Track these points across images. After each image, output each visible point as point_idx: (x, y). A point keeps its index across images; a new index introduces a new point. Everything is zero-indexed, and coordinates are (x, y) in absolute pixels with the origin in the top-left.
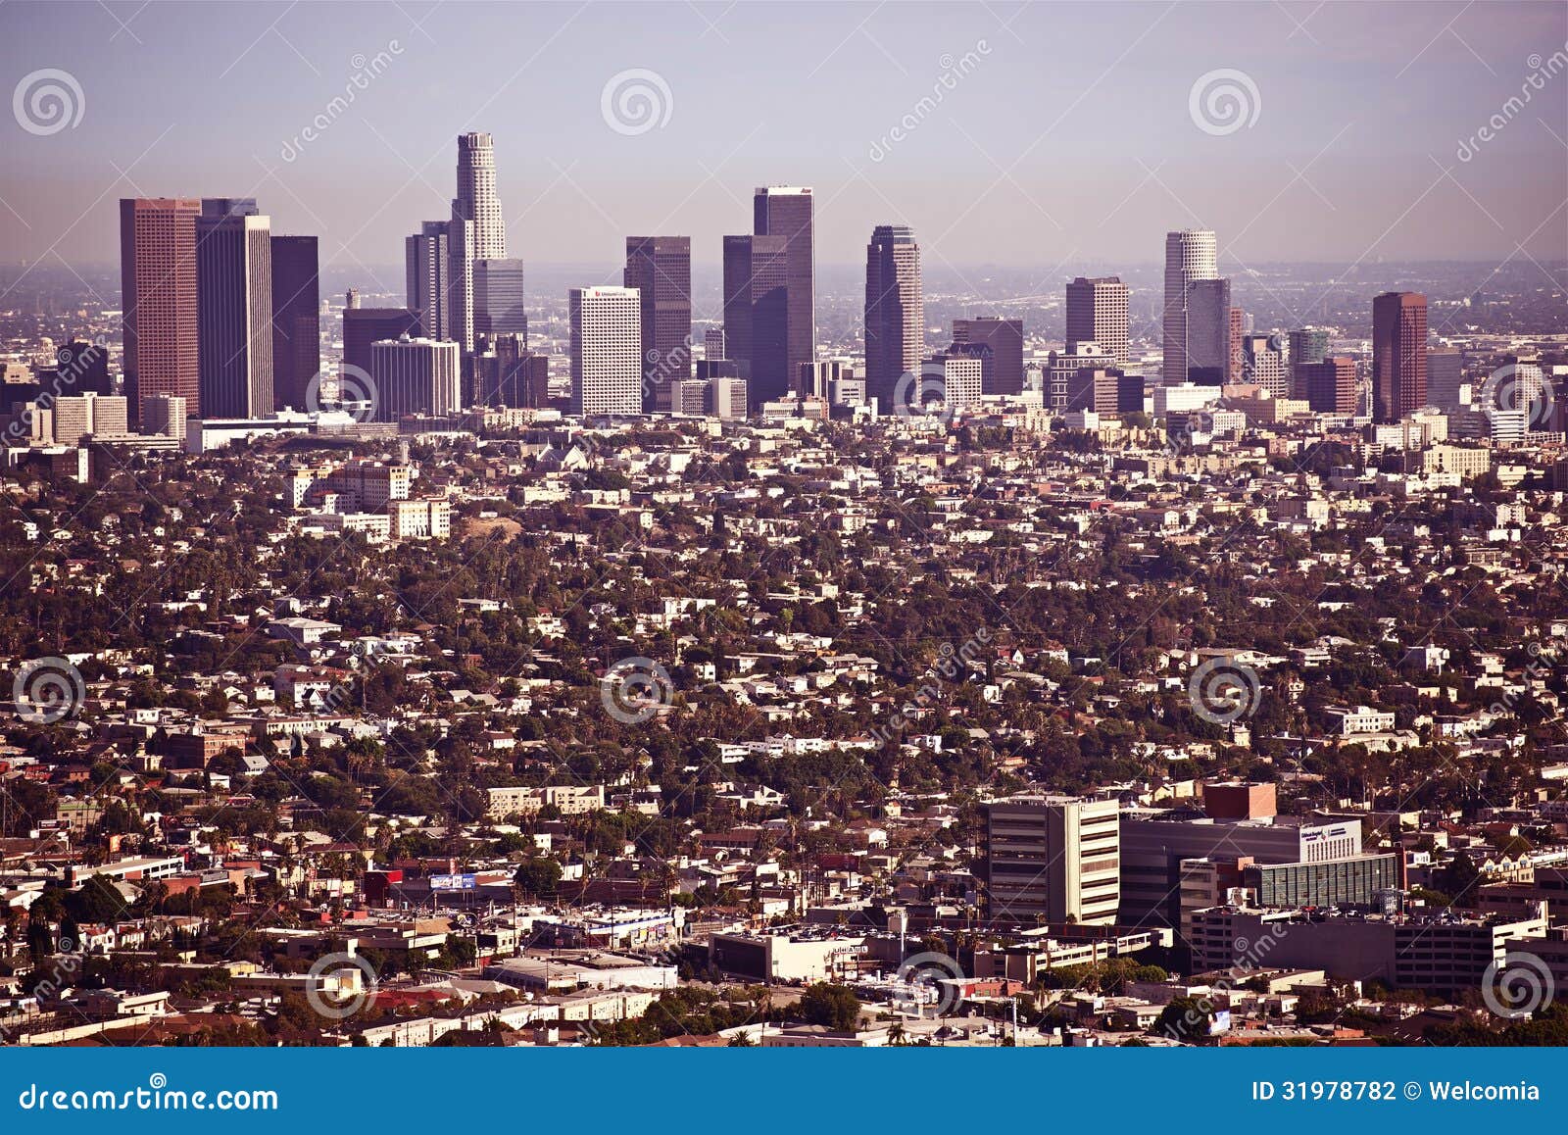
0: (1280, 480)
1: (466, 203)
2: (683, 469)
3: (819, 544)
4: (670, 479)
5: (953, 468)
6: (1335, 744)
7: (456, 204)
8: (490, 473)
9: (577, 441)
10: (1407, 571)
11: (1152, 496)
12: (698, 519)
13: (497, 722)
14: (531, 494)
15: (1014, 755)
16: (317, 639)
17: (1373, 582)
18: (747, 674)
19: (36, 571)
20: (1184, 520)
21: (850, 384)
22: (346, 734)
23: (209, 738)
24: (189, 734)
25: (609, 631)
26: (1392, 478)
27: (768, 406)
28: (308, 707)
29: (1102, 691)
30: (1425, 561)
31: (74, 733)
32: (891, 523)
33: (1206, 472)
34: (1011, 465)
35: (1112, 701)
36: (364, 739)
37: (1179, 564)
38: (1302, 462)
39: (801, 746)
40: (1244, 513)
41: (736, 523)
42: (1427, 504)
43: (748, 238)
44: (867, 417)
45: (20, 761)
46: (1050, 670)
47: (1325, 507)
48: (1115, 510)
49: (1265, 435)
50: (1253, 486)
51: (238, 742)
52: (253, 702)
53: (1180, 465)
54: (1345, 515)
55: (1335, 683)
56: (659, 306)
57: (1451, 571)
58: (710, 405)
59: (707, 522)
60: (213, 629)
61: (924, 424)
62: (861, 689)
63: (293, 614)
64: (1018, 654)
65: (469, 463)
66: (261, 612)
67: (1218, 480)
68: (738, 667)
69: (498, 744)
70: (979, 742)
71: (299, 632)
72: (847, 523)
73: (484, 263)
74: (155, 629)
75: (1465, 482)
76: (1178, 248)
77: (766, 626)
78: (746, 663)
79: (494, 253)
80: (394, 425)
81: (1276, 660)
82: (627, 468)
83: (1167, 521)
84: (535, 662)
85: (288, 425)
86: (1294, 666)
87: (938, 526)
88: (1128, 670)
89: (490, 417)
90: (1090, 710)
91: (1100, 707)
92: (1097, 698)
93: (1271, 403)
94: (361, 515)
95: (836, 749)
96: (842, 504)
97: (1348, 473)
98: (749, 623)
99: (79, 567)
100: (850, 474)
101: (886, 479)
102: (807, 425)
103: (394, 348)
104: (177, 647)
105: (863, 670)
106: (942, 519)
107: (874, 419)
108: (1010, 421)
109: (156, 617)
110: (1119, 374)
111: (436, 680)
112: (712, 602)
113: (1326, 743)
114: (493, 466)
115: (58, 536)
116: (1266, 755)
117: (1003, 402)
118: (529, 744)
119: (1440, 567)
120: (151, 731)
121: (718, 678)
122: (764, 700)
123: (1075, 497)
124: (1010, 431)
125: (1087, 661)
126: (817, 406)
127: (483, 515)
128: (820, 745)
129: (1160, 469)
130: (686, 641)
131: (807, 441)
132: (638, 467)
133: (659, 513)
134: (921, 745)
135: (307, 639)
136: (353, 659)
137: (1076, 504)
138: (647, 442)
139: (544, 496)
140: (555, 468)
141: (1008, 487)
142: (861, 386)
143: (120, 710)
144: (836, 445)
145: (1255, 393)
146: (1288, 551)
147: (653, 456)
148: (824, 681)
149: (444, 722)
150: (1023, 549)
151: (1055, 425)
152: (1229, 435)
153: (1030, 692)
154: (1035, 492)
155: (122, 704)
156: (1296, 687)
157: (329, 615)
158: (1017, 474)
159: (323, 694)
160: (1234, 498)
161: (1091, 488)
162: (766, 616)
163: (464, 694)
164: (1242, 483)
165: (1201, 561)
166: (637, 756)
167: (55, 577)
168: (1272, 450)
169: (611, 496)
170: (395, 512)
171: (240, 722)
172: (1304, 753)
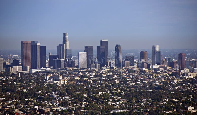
0: (170, 77)
1: (64, 42)
2: (94, 75)
3: (114, 85)
4: (93, 76)
5: (128, 75)
6: (187, 111)
7: (63, 42)
8: (70, 76)
9: (80, 72)
10: (189, 89)
11: (154, 79)
12: (98, 82)
13: (81, 108)
14: (76, 78)
15: (147, 112)
16: (56, 97)
17: (185, 90)
18: (111, 102)
19: (17, 88)
20: (159, 82)
21: (113, 64)
22: (62, 109)
23: (45, 110)
24: (43, 109)
25: (93, 96)
26: (184, 77)
27: (103, 67)
28: (56, 106)
29: (156, 104)
30: (192, 87)
31: (27, 109)
32: (122, 82)
33: (160, 76)
34: (135, 75)
35: (158, 105)
36: (65, 110)
37: (160, 88)
38: (172, 75)
39: (120, 111)
40: (166, 81)
41: (103, 82)
42: (189, 80)
43: (100, 46)
44: (116, 69)
45: (21, 113)
46: (149, 101)
47: (177, 80)
48: (150, 81)
49: (167, 71)
50: (167, 78)
51: (49, 110)
52: (49, 105)
53: (157, 75)
54: (179, 81)
55: (186, 103)
56: (89, 55)
57: (195, 89)
58: (96, 67)
59: (99, 82)
60: (43, 96)
61: (123, 70)
62: (126, 104)
63: (53, 94)
64: (145, 99)
65: (67, 74)
66: (49, 94)
67: (162, 77)
68: (110, 101)
69: (81, 111)
70: (142, 111)
71: (54, 96)
72: (116, 82)
73: (67, 49)
74: (36, 96)
75: (194, 77)
76: (154, 47)
77: (112, 95)
78: (111, 100)
79: (68, 48)
80: (56, 70)
81: (178, 100)
82: (87, 75)
83: (157, 82)
84: (84, 100)
85: (43, 70)
86: (180, 101)
87: (128, 83)
88: (159, 101)
89: (68, 69)
90: (155, 106)
91: (156, 106)
92: (156, 105)
93: (167, 67)
94: (56, 81)
95: (124, 111)
96: (115, 80)
97: (178, 76)
98: (110, 95)
99: (22, 88)
100: (115, 76)
101: (120, 76)
102: (108, 69)
103: (56, 60)
104: (39, 98)
105: (126, 101)
106: (128, 82)
107: (117, 69)
108: (134, 69)
109: (35, 94)
110: (147, 63)
111: (72, 102)
112: (105, 92)
113: (186, 111)
114: (70, 75)
115: (18, 84)
116: (179, 112)
117: (132, 67)
118: (85, 110)
119: (194, 88)
120: (37, 109)
121: (107, 102)
122: (113, 105)
123: (144, 79)
124: (134, 71)
125: (154, 100)
126: (109, 67)
127: (71, 81)
128: (122, 111)
129: (154, 75)
130: (103, 97)
131: (109, 72)
132: (88, 75)
133: (93, 81)
134: (135, 111)
135: (55, 97)
136: (61, 100)
137: (145, 80)
138: (89, 72)
139: (77, 79)
140: (78, 75)
141: (136, 78)
142: (114, 65)
143: (33, 106)
144: (113, 72)
145: (165, 66)
146: (174, 86)
147: (90, 74)
148: (121, 103)
149: (74, 108)
150: (140, 86)
151: (139, 70)
152: (162, 71)
153: (147, 104)
154: (139, 78)
155: (33, 105)
156: (181, 104)
157: (58, 94)
158: (136, 76)
159: (58, 104)
160: (165, 79)
161: (146, 78)
162: (112, 94)
163: (76, 104)
164: (165, 77)
165: (163, 87)
166: (99, 112)
167: (20, 89)
168: (168, 73)
169: (86, 78)
170: (60, 81)
171: (49, 108)
172: (183, 112)
